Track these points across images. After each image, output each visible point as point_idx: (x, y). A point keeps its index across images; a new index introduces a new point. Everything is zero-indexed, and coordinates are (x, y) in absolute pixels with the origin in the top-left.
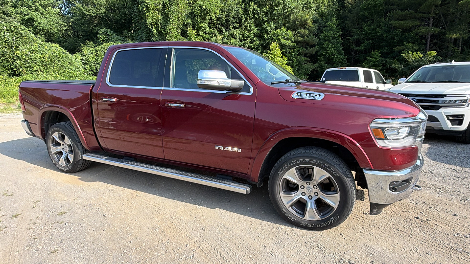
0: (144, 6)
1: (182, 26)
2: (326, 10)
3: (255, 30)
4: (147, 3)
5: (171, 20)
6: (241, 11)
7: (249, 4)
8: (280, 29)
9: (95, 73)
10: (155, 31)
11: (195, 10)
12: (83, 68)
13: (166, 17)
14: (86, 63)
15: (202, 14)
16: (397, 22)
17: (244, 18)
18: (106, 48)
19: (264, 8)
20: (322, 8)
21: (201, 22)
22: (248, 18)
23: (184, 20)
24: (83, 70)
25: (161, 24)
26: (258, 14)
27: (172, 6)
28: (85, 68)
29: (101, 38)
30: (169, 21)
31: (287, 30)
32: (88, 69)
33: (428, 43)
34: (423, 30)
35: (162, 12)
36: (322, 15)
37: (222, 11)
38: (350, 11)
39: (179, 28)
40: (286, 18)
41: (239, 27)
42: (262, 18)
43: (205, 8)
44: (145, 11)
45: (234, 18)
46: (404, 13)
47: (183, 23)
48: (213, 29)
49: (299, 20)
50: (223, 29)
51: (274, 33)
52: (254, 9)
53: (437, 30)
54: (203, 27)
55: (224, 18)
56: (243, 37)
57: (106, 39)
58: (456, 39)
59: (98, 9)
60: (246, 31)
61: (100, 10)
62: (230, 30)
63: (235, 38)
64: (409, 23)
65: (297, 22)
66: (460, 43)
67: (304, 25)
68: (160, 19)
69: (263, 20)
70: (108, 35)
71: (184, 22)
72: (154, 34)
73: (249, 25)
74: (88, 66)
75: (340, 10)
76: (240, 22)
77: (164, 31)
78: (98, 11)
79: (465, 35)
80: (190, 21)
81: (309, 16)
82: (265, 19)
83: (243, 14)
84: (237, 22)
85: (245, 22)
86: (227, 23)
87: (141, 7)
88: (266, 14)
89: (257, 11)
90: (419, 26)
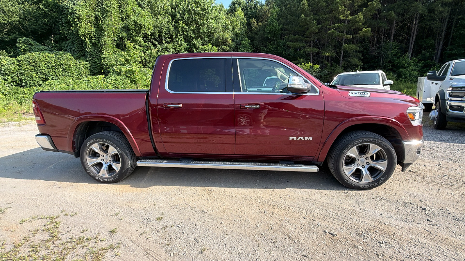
0: (75, 17)
1: (117, 39)
2: (239, 32)
3: (185, 45)
4: (78, 14)
5: (105, 33)
6: (172, 28)
7: (178, 23)
8: (206, 45)
9: (18, 84)
10: (89, 43)
11: (130, 25)
12: (2, 79)
13: (100, 30)
14: (6, 74)
15: (137, 29)
16: (291, 43)
17: (174, 35)
18: (31, 58)
19: (192, 27)
20: (236, 30)
21: (136, 35)
22: (179, 34)
23: (118, 33)
24: (4, 81)
25: (94, 36)
26: (187, 32)
27: (106, 19)
28: (5, 79)
29: (21, 47)
30: (104, 33)
31: (212, 46)
32: (9, 80)
33: (311, 59)
34: (308, 49)
35: (95, 25)
36: (236, 35)
37: (155, 27)
38: (256, 33)
39: (114, 40)
40: (210, 36)
41: (171, 42)
42: (191, 35)
43: (139, 23)
44: (76, 22)
45: (166, 34)
46: (295, 37)
47: (118, 36)
48: (148, 43)
49: (221, 39)
50: (157, 43)
51: (202, 49)
52: (183, 27)
53: (317, 50)
54: (138, 40)
55: (157, 34)
56: (176, 51)
57: (28, 48)
58: (328, 57)
59: (9, 16)
60: (178, 46)
61: (11, 17)
62: (164, 44)
63: (168, 51)
64: (299, 44)
65: (219, 40)
66: (330, 59)
67: (225, 43)
68: (93, 31)
69: (191, 36)
70: (30, 44)
71: (119, 34)
72: (87, 45)
73: (180, 40)
74: (9, 77)
75: (249, 32)
76: (171, 37)
77: (99, 42)
78: (10, 18)
79: (333, 54)
80: (125, 35)
81: (228, 36)
82: (193, 36)
83: (174, 31)
84: (168, 38)
85: (176, 37)
86: (160, 38)
87: (71, 18)
88: (194, 32)
89: (185, 28)
90: (305, 47)
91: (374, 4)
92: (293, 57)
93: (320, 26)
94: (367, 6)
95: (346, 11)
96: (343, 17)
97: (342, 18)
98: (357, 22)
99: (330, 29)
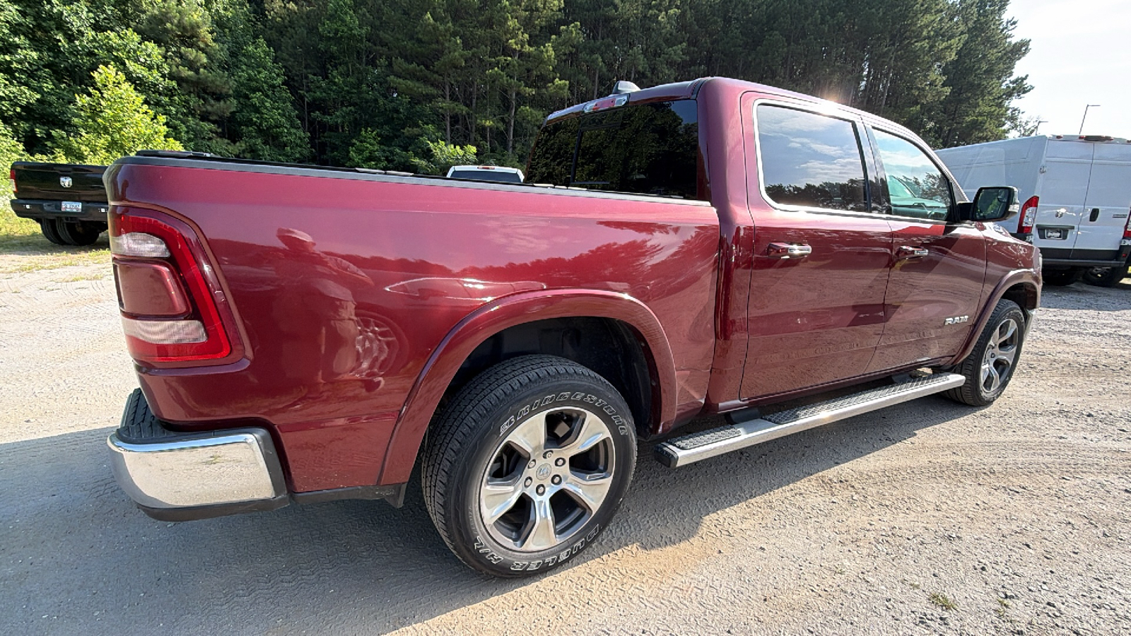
2: (229, 14)
8: (114, 30)
20: (218, 7)
31: (142, 41)
33: (448, 128)
34: (444, 104)
36: (220, 22)
46: (411, 67)
49: (175, 21)
51: (97, 40)
64: (420, 87)
65: (168, 25)
66: (488, 136)
67: (191, 38)
75: (256, 23)
90: (435, 97)
91: (572, 32)
92: (407, 118)
93: (468, 53)
94: (559, 34)
95: (520, 32)
96: (517, 44)
97: (514, 46)
98: (542, 62)
99: (492, 66)
